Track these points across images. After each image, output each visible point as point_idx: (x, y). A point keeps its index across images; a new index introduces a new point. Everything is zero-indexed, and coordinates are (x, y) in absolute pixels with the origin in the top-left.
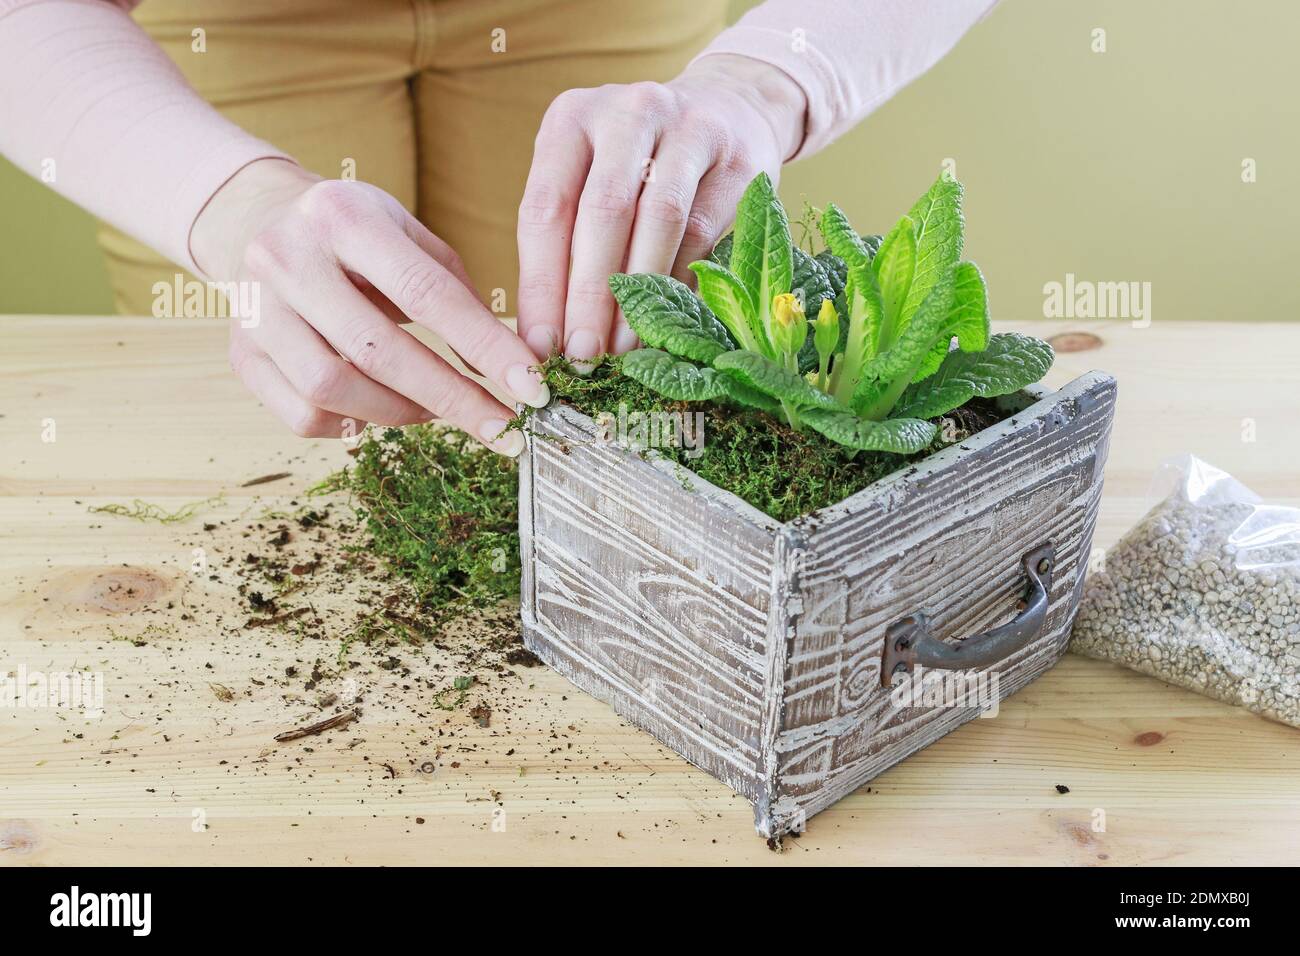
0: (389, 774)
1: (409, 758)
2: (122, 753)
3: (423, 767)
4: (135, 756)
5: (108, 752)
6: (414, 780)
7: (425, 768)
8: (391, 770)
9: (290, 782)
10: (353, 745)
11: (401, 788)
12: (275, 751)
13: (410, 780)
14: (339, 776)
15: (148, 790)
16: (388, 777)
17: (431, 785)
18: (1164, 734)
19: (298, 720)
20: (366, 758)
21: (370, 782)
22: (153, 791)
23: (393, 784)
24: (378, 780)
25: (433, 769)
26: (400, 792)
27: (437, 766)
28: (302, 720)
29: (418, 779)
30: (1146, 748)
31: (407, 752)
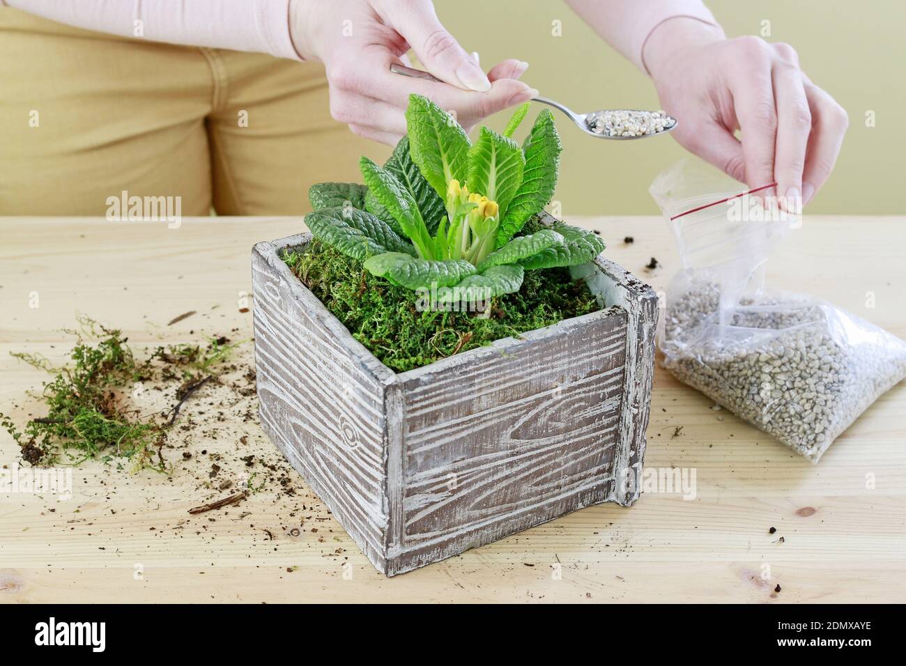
0: (268, 537)
1: (282, 526)
2: (82, 522)
3: (292, 531)
4: (90, 524)
5: (72, 522)
6: (285, 541)
7: (293, 533)
8: (270, 534)
9: (199, 543)
10: (243, 517)
11: (276, 547)
12: (188, 521)
13: (282, 541)
14: (232, 538)
15: (100, 548)
16: (267, 539)
17: (297, 545)
18: (816, 508)
19: (204, 499)
20: (252, 526)
21: (254, 543)
22: (103, 549)
23: (271, 544)
24: (260, 541)
25: (299, 533)
26: (275, 549)
27: (301, 531)
28: (207, 499)
29: (288, 540)
30: (805, 518)
31: (281, 521)
